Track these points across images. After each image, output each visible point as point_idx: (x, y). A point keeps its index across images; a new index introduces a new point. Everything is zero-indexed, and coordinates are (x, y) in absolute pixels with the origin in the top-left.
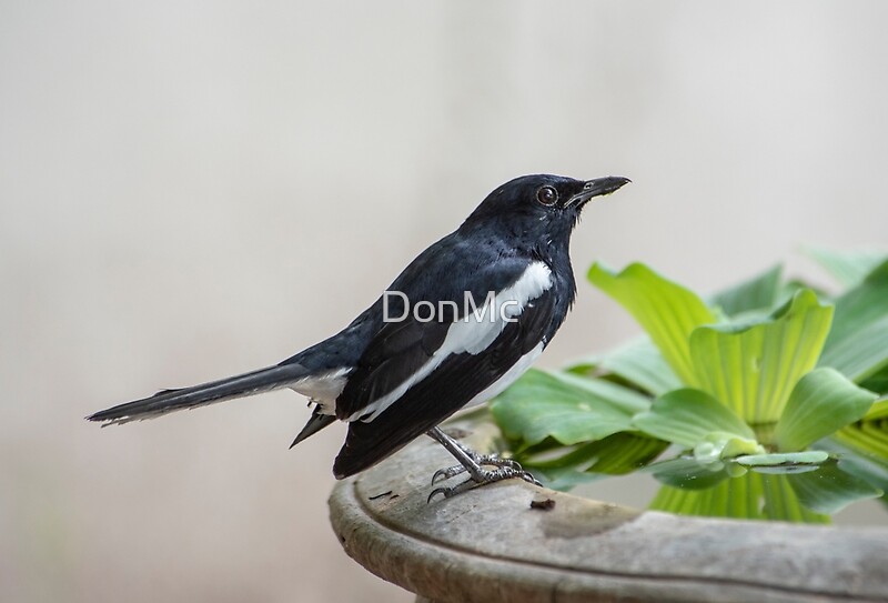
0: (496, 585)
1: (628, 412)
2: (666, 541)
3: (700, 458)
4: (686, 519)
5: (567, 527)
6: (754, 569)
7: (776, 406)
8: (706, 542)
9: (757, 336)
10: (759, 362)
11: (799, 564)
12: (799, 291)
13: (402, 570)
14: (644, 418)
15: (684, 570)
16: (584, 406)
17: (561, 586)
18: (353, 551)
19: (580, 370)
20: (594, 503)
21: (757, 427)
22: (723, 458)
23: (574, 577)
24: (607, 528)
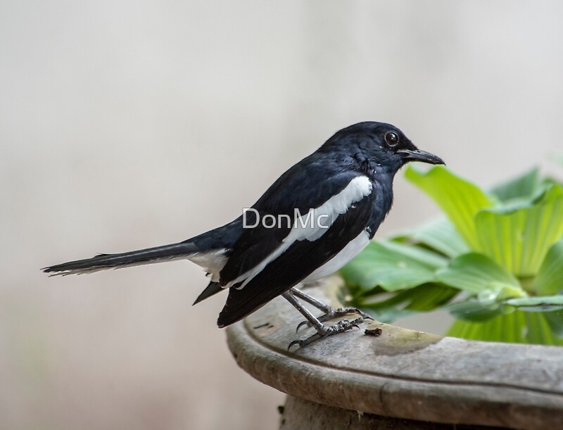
0: (341, 387)
1: (432, 268)
2: (459, 357)
3: (482, 300)
4: (472, 342)
5: (391, 348)
6: (519, 377)
7: (535, 264)
8: (486, 358)
9: (521, 217)
10: (524, 234)
11: (550, 373)
12: (550, 186)
13: (277, 377)
14: (443, 273)
15: (471, 378)
16: (402, 265)
17: (385, 388)
18: (243, 364)
19: (400, 240)
20: (408, 331)
21: (523, 279)
22: (498, 301)
23: (396, 382)
24: (418, 349)
